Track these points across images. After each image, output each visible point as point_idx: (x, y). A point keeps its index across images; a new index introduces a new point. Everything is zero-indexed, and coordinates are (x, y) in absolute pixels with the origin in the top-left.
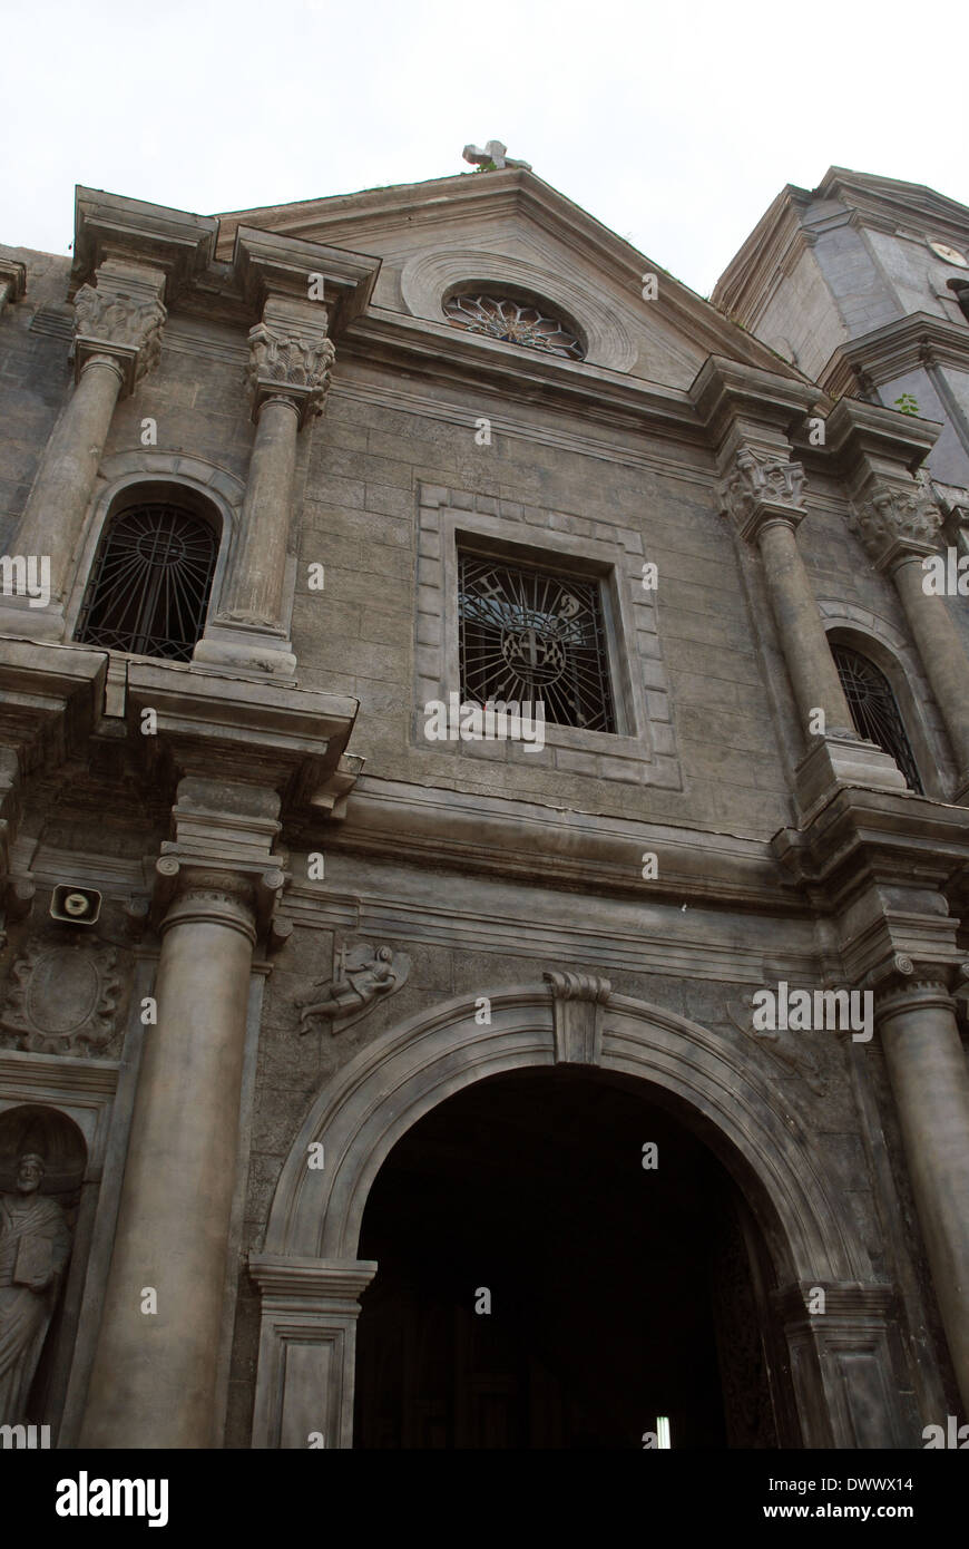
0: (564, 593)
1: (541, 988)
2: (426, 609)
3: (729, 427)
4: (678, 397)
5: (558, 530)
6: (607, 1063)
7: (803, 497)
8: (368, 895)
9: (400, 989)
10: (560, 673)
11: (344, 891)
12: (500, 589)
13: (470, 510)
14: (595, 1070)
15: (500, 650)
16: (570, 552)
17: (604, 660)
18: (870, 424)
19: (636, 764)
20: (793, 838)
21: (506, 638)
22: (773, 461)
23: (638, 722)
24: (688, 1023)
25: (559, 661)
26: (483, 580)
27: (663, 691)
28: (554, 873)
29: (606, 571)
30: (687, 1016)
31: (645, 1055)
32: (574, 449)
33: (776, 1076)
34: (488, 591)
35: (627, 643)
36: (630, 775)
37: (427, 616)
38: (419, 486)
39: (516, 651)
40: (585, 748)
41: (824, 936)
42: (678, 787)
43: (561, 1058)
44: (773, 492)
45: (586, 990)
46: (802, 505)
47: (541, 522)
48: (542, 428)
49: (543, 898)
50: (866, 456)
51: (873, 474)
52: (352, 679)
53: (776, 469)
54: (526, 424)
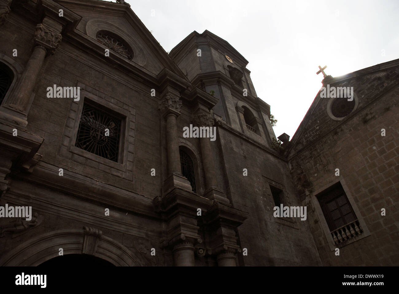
0: (111, 121)
1: (81, 231)
2: (71, 117)
3: (166, 87)
4: (154, 76)
5: (113, 104)
6: (97, 255)
7: (180, 110)
8: (34, 196)
9: (38, 226)
10: (105, 143)
11: (27, 194)
12: (94, 116)
13: (90, 93)
14: (93, 257)
15: (90, 133)
16: (115, 110)
17: (118, 142)
18: (201, 95)
19: (120, 172)
20: (160, 199)
21: (92, 130)
22: (175, 99)
23: (124, 160)
24: (122, 246)
25: (106, 139)
26: (89, 113)
27: (132, 153)
28: (92, 198)
29: (124, 118)
30: (122, 244)
31: (108, 254)
32: (123, 83)
33: (144, 264)
34: (90, 116)
35: (125, 138)
36: (119, 175)
37: (71, 119)
38: (77, 83)
39: (94, 134)
40: (108, 165)
41: (164, 227)
42: (132, 180)
43: (84, 252)
44: (173, 107)
45: (95, 233)
46: (180, 112)
47: (109, 100)
48: (116, 75)
49: (87, 205)
50: (199, 103)
51: (199, 108)
52: (44, 132)
53: (175, 101)
54: (112, 73)
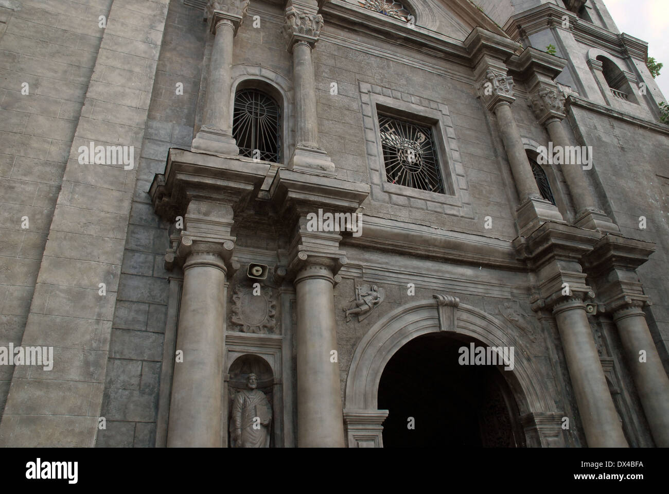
0: (418, 132)
1: (432, 301)
2: (369, 139)
3: (481, 59)
4: (459, 44)
5: (416, 104)
6: (459, 331)
7: (514, 92)
8: (365, 264)
9: (381, 303)
10: (421, 167)
11: (356, 262)
12: (393, 130)
13: (380, 95)
14: (454, 334)
15: (397, 157)
16: (421, 114)
17: (437, 161)
18: (539, 59)
19: (456, 208)
20: (523, 240)
21: (398, 152)
22: (501, 76)
23: (455, 190)
24: (486, 314)
25: (420, 162)
26: (387, 126)
27: (463, 176)
28: (434, 254)
29: (435, 122)
30: (485, 311)
31: (472, 327)
32: (418, 67)
33: (518, 335)
34: (389, 130)
35: (448, 155)
36: (455, 212)
37: (370, 143)
38: (359, 83)
39: (403, 157)
40: (437, 201)
41: (531, 279)
42: (472, 217)
43: (443, 329)
44: (502, 90)
45: (451, 302)
46: (514, 95)
47: (409, 100)
48: (404, 57)
49: (429, 264)
50: (536, 73)
51: (539, 82)
52: (345, 171)
53: (503, 80)
54: (398, 55)
